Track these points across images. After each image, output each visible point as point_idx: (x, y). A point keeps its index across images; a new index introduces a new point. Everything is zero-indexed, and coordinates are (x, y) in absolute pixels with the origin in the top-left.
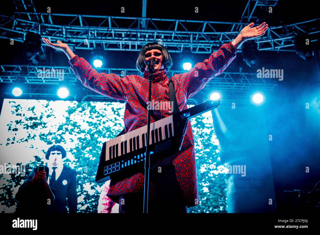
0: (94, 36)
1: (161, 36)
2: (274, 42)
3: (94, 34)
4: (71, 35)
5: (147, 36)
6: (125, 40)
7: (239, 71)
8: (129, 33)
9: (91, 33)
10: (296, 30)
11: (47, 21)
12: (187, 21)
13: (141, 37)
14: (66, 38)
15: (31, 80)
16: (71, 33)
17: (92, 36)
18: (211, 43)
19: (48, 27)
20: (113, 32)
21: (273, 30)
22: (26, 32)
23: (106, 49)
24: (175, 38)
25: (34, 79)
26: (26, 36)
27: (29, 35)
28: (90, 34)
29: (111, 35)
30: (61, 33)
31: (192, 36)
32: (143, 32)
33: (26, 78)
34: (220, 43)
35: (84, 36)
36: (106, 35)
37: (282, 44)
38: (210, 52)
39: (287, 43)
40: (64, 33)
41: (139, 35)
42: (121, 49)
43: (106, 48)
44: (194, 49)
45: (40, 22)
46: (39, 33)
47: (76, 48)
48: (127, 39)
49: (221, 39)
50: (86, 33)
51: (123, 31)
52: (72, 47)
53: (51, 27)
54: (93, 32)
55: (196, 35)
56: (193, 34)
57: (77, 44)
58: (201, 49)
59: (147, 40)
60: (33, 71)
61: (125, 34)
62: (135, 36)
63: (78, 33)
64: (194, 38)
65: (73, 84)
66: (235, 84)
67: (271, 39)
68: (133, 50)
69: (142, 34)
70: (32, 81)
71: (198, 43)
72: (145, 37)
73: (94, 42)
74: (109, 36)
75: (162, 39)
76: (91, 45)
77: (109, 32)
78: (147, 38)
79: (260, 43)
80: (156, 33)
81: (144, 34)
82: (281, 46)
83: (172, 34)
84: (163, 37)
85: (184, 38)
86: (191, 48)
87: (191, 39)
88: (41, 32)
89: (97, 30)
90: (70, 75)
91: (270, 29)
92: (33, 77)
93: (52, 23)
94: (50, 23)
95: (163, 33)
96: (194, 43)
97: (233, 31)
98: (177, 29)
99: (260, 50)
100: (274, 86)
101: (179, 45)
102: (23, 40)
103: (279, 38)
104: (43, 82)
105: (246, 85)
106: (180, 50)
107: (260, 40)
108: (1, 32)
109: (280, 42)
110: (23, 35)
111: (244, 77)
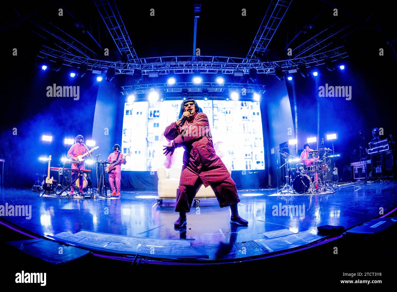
1: (205, 65)
2: (265, 69)
3: (169, 66)
5: (197, 65)
6: (185, 68)
7: (246, 83)
8: (188, 64)
9: (167, 66)
10: (275, 65)
11: (143, 62)
12: (219, 57)
13: (194, 66)
14: (154, 70)
16: (156, 67)
17: (167, 67)
18: (233, 69)
19: (144, 65)
20: (179, 64)
21: (264, 63)
22: (134, 69)
23: (176, 73)
24: (213, 66)
25: (138, 91)
26: (134, 71)
27: (136, 71)
29: (178, 66)
30: (151, 67)
32: (195, 63)
33: (135, 91)
34: (238, 69)
35: (163, 68)
36: (175, 66)
38: (232, 73)
39: (271, 70)
40: (153, 67)
41: (193, 65)
42: (184, 73)
44: (224, 72)
45: (140, 63)
46: (140, 69)
47: (160, 74)
48: (186, 67)
49: (237, 67)
50: (164, 66)
51: (184, 63)
52: (158, 74)
53: (146, 65)
54: (168, 65)
55: (224, 64)
57: (160, 72)
58: (227, 72)
59: (197, 67)
61: (185, 65)
62: (190, 65)
63: (160, 66)
64: (223, 66)
68: (190, 73)
71: (226, 69)
72: (196, 65)
73: (169, 70)
74: (177, 67)
75: (206, 67)
76: (167, 71)
79: (258, 70)
80: (202, 63)
82: (269, 72)
83: (211, 64)
84: (206, 65)
85: (218, 66)
87: (222, 66)
88: (141, 68)
89: (170, 64)
93: (146, 63)
94: (145, 63)
95: (206, 63)
96: (224, 68)
97: (243, 63)
98: (213, 61)
99: (258, 73)
100: (265, 91)
101: (215, 69)
102: (132, 73)
103: (267, 68)
104: (143, 92)
105: (251, 90)
106: (216, 73)
107: (258, 68)
108: (122, 71)
109: (268, 70)
110: (132, 71)
111: (250, 86)
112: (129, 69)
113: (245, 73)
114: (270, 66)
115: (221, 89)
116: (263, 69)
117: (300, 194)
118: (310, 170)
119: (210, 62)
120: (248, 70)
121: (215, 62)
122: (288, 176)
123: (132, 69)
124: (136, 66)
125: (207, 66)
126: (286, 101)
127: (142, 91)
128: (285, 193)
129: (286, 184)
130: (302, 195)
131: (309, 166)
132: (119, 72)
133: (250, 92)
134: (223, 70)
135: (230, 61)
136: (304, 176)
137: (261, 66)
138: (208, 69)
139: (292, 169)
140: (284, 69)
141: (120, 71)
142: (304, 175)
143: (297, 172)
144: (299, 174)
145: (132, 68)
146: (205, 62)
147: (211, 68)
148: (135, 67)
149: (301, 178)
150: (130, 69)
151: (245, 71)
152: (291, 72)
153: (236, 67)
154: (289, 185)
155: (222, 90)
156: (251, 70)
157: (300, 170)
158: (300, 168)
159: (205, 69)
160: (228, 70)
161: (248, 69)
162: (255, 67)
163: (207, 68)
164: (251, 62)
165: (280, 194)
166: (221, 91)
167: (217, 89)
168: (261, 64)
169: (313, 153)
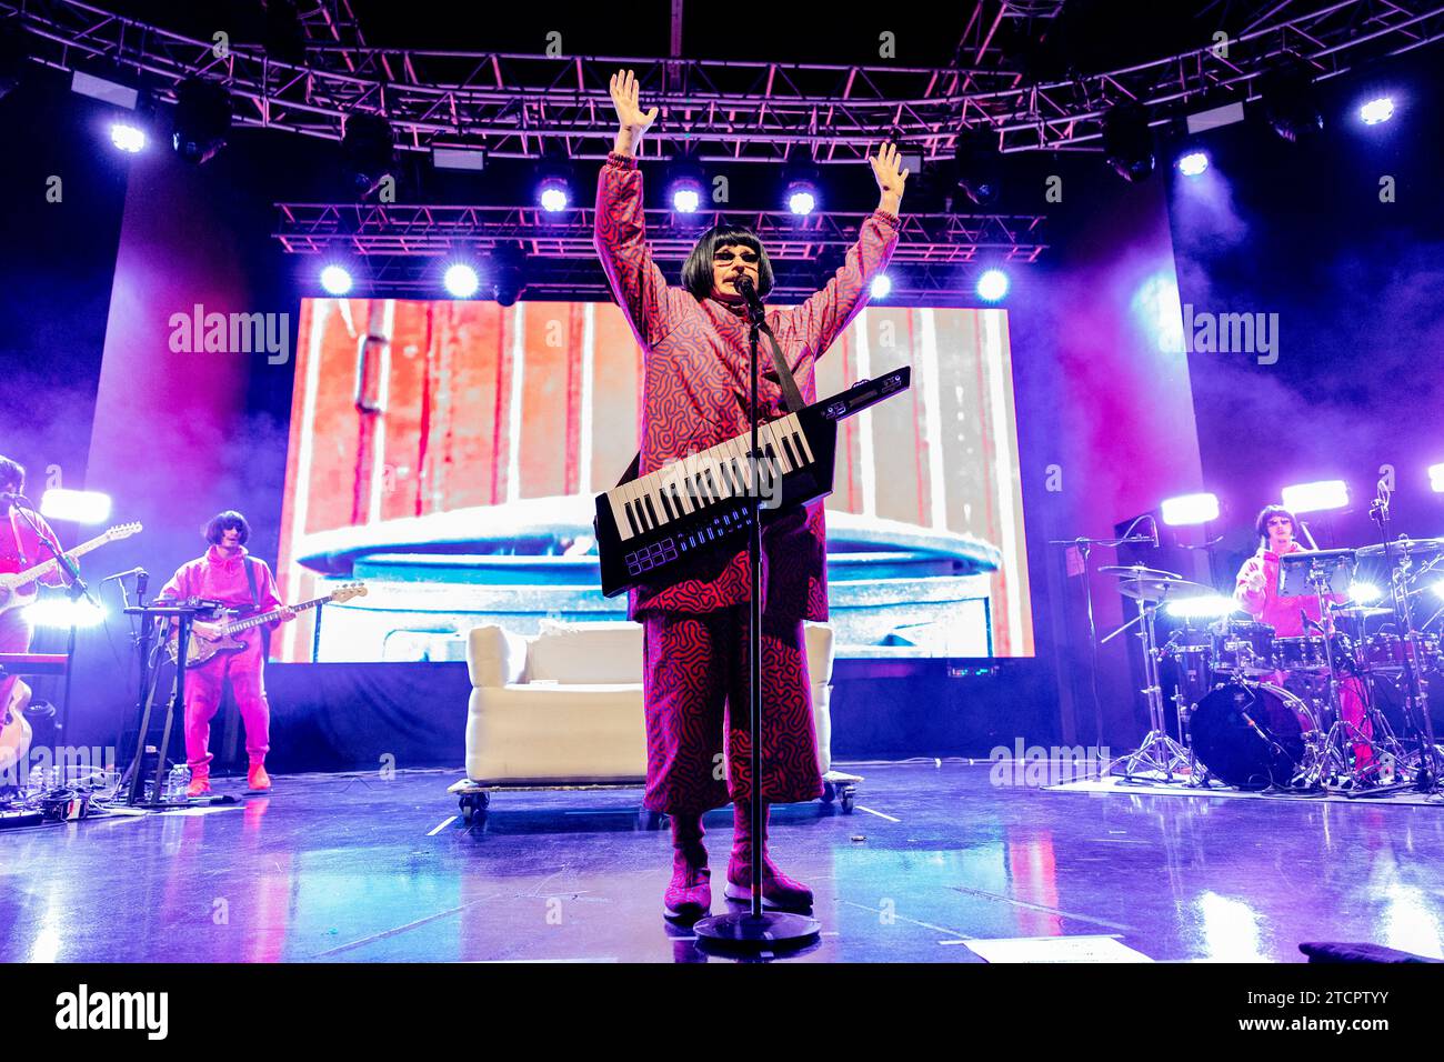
0: (540, 119)
1: (728, 114)
2: (1046, 126)
3: (538, 112)
4: (470, 115)
5: (688, 116)
9: (530, 109)
10: (1111, 91)
11: (401, 77)
12: (801, 66)
13: (670, 119)
14: (461, 125)
15: (369, 245)
16: (472, 110)
17: (532, 118)
19: (403, 93)
20: (592, 105)
21: (1043, 91)
22: (346, 110)
23: (576, 157)
24: (768, 119)
25: (377, 241)
26: (346, 123)
27: (357, 119)
28: (526, 113)
29: (586, 115)
30: (445, 109)
31: (814, 113)
32: (677, 104)
33: (355, 238)
34: (896, 134)
35: (511, 120)
36: (572, 113)
37: (1070, 130)
39: (1081, 129)
40: (453, 111)
43: (573, 153)
44: (823, 150)
45: (383, 77)
46: (383, 113)
47: (490, 155)
49: (896, 120)
50: (515, 108)
52: (481, 153)
53: (414, 94)
54: (535, 107)
55: (826, 109)
56: (819, 109)
57: (493, 140)
58: (842, 151)
59: (687, 127)
60: (373, 219)
63: (492, 111)
64: (821, 120)
65: (487, 254)
66: (932, 246)
67: (1038, 118)
68: (649, 158)
69: (673, 108)
70: (372, 249)
71: (832, 134)
72: (680, 117)
73: (538, 134)
74: (581, 119)
75: (731, 123)
76: (532, 141)
77: (580, 105)
78: (688, 121)
79: (1005, 133)
80: (713, 105)
81: (681, 108)
82: (1067, 137)
83: (759, 107)
84: (732, 118)
85: (795, 120)
86: (814, 151)
87: (813, 120)
88: (388, 110)
89: (545, 100)
90: (476, 228)
91: (1038, 90)
92: (374, 238)
93: (415, 80)
94: (410, 83)
95: (733, 104)
96: (820, 133)
97: (932, 96)
98: (772, 94)
99: (1007, 151)
100: (1039, 250)
101: (778, 139)
102: (339, 134)
103: (1061, 117)
104: (402, 249)
105: (961, 249)
106: (782, 156)
107: (1006, 123)
108: (274, 110)
109: (1063, 126)
110: (338, 119)
111: (957, 228)
112: (315, 104)
113: (933, 158)
114: (1082, 100)
115: (809, 245)
116: (1036, 125)
117: (1242, 789)
118: (1299, 659)
119: (753, 99)
120: (952, 137)
121: (782, 100)
122: (1157, 688)
123: (336, 109)
124: (361, 95)
125: (740, 118)
126: (1155, 292)
127: (398, 241)
128: (1149, 781)
129: (1151, 733)
130: (1257, 795)
131: (1289, 639)
132: (259, 116)
133: (956, 256)
134: (822, 141)
135: (858, 91)
136: (1259, 691)
137: (1026, 108)
138: (739, 139)
139: (1183, 649)
140: (1161, 111)
141: (265, 110)
142: (1255, 684)
143: (1215, 666)
144: (1226, 678)
145: (332, 99)
146: (730, 99)
147: (759, 132)
148: (352, 101)
149: (1239, 698)
150: (326, 106)
151: (932, 142)
152: (1198, 123)
153: (890, 123)
154: (1167, 739)
155: (813, 251)
156: (965, 137)
157: (1230, 657)
158: (1230, 646)
159: (727, 138)
160: (843, 141)
161: (954, 130)
162: (991, 115)
163: (736, 132)
164: (971, 90)
165: (1118, 784)
166: (805, 257)
167: (784, 244)
168: (1027, 96)
169: (1311, 566)
